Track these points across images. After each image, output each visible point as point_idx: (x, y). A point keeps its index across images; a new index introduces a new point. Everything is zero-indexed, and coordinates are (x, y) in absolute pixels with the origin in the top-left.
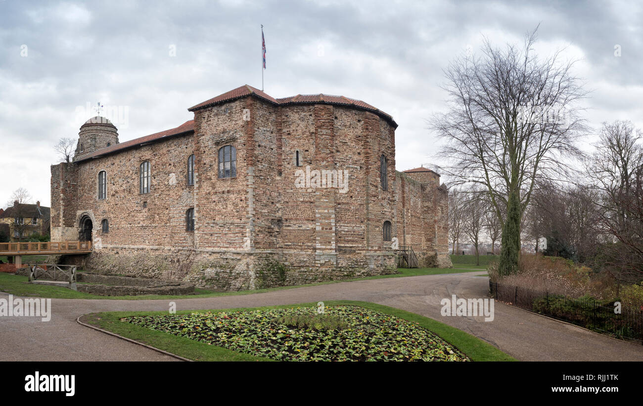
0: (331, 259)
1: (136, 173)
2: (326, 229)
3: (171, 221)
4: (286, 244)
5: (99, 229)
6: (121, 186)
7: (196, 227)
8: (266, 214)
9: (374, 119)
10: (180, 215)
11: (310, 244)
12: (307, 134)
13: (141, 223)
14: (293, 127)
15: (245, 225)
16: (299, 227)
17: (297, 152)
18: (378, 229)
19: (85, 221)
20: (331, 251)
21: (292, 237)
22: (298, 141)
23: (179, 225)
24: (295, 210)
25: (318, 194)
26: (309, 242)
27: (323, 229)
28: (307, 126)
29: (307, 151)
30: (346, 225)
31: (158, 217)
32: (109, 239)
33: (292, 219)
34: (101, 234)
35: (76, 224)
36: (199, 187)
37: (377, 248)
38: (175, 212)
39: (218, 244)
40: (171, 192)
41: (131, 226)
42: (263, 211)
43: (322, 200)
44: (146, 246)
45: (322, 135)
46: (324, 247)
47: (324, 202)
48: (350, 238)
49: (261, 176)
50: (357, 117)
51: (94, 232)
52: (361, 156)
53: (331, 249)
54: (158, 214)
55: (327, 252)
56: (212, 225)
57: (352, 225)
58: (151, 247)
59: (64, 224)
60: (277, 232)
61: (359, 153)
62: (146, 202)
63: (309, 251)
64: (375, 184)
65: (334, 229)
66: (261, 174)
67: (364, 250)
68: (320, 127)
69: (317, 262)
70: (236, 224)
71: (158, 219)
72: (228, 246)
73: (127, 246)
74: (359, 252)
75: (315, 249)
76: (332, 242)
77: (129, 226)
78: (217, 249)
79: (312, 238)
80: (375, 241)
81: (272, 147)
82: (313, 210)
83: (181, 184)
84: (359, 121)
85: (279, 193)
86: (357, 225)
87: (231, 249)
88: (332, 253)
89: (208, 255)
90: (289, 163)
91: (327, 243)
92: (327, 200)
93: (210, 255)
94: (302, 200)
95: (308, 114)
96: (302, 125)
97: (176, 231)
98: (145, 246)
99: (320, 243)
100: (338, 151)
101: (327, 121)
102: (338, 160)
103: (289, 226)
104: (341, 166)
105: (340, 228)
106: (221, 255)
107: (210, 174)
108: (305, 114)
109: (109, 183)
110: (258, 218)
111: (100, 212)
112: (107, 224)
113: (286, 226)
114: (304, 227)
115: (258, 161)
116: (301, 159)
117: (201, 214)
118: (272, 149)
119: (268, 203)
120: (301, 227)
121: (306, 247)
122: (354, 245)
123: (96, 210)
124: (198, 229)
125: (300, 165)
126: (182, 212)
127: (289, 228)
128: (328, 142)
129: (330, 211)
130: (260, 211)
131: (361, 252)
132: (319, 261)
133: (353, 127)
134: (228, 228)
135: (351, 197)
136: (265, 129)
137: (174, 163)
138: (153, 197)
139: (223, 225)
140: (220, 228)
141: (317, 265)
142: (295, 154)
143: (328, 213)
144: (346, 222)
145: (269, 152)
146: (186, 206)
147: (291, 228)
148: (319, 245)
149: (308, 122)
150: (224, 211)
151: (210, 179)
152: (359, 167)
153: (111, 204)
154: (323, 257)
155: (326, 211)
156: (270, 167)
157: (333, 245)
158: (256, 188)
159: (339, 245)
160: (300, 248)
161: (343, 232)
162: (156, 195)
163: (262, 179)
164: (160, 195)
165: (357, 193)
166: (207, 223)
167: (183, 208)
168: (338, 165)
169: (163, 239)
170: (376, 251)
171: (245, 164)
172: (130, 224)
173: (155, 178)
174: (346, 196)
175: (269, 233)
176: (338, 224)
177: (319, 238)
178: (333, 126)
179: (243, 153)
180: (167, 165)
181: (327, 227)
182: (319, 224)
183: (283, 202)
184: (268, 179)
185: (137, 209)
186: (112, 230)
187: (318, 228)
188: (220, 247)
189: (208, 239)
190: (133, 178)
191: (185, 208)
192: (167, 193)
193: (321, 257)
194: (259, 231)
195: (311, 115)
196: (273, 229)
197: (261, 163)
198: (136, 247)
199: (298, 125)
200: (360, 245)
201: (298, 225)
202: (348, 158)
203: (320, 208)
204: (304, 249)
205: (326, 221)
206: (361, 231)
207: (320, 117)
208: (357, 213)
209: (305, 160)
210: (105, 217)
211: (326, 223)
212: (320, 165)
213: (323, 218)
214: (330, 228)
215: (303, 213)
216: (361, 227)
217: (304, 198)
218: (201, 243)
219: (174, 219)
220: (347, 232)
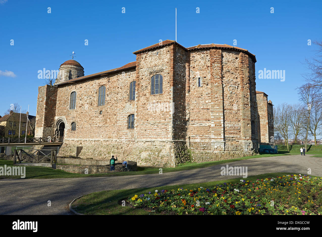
0: (221, 145)
1: (96, 93)
2: (218, 126)
3: (118, 123)
5: (69, 128)
6: (86, 101)
7: (135, 125)
8: (181, 117)
9: (245, 57)
10: (124, 118)
11: (207, 136)
12: (205, 67)
13: (98, 124)
14: (196, 63)
15: (168, 123)
17: (199, 78)
19: (60, 123)
20: (221, 140)
21: (195, 131)
22: (200, 71)
23: (123, 125)
24: (198, 114)
25: (213, 103)
26: (206, 134)
27: (216, 126)
28: (205, 62)
29: (205, 77)
30: (229, 123)
31: (109, 120)
32: (76, 135)
33: (195, 120)
34: (70, 132)
35: (54, 126)
36: (138, 100)
37: (249, 138)
38: (121, 117)
39: (150, 136)
40: (118, 105)
41: (91, 126)
42: (179, 115)
43: (215, 107)
45: (215, 67)
46: (216, 137)
47: (216, 108)
48: (232, 132)
49: (177, 93)
50: (235, 56)
51: (66, 130)
52: (238, 79)
53: (221, 139)
54: (109, 118)
55: (218, 140)
56: (146, 124)
57: (233, 123)
58: (104, 139)
59: (45, 125)
60: (186, 128)
62: (102, 111)
65: (223, 126)
67: (241, 139)
68: (214, 63)
69: (212, 147)
70: (163, 123)
71: (109, 122)
72: (156, 137)
73: (87, 139)
75: (210, 139)
76: (221, 134)
77: (89, 126)
78: (149, 140)
79: (209, 131)
82: (209, 114)
83: (125, 99)
84: (237, 58)
86: (237, 123)
87: (158, 139)
88: (221, 141)
89: (143, 143)
90: (194, 85)
91: (219, 135)
92: (218, 108)
93: (144, 143)
94: (202, 107)
95: (206, 55)
96: (202, 62)
97: (121, 129)
98: (99, 139)
100: (224, 77)
101: (218, 59)
102: (224, 82)
103: (194, 124)
105: (226, 125)
106: (152, 143)
107: (146, 92)
108: (204, 55)
109: (78, 99)
111: (70, 118)
112: (75, 125)
113: (192, 124)
114: (203, 125)
116: (201, 82)
117: (139, 117)
118: (184, 77)
120: (202, 124)
121: (205, 138)
122: (235, 136)
123: (68, 116)
124: (137, 127)
125: (201, 86)
126: (125, 117)
127: (194, 126)
128: (219, 71)
129: (220, 114)
131: (239, 140)
132: (214, 146)
133: (233, 62)
134: (157, 125)
137: (121, 87)
138: (106, 108)
139: (153, 124)
140: (151, 125)
141: (212, 149)
142: (198, 80)
144: (230, 121)
145: (182, 78)
146: (128, 113)
147: (195, 126)
148: (214, 136)
149: (206, 60)
150: (154, 115)
151: (145, 95)
152: (237, 87)
153: (79, 112)
154: (216, 144)
155: (218, 114)
157: (222, 136)
159: (226, 136)
160: (201, 138)
161: (228, 128)
162: (108, 106)
163: (178, 95)
164: (111, 107)
166: (143, 123)
167: (126, 114)
168: (224, 85)
169: (112, 134)
171: (169, 85)
173: (108, 96)
174: (230, 105)
176: (225, 123)
177: (213, 132)
178: (221, 62)
179: (167, 78)
180: (117, 88)
181: (218, 124)
182: (213, 122)
183: (190, 109)
184: (182, 95)
185: (95, 115)
186: (78, 129)
187: (213, 125)
188: (151, 138)
189: (143, 133)
190: (94, 96)
191: (127, 114)
192: (116, 105)
193: (215, 144)
194: (176, 127)
195: (207, 56)
197: (178, 85)
198: (94, 139)
199: (200, 62)
200: (238, 136)
201: (199, 123)
202: (230, 81)
203: (213, 113)
204: (204, 139)
205: (218, 121)
206: (239, 127)
207: (214, 56)
208: (236, 116)
209: (204, 83)
210: (74, 120)
211: (218, 122)
212: (214, 86)
213: (216, 118)
214: (220, 125)
215: (203, 116)
216: (239, 124)
217: (204, 106)
218: (138, 136)
219: (119, 121)
220: (230, 127)
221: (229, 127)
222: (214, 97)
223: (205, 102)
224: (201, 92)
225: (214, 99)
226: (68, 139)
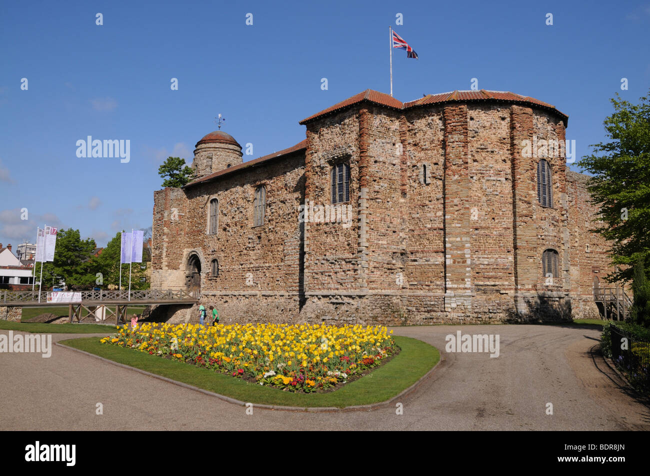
0: (465, 302)
2: (459, 262)
3: (285, 259)
4: (411, 283)
5: (208, 271)
6: (233, 217)
8: (385, 246)
9: (524, 113)
10: (296, 251)
11: (439, 283)
12: (436, 142)
13: (253, 262)
14: (419, 136)
16: (427, 261)
17: (425, 166)
18: (531, 260)
19: (193, 262)
20: (464, 291)
21: (418, 274)
22: (426, 152)
23: (294, 263)
24: (422, 240)
25: (449, 217)
26: (437, 280)
27: (454, 262)
28: (436, 133)
29: (436, 164)
30: (486, 256)
31: (271, 254)
32: (219, 285)
33: (417, 252)
34: (210, 278)
35: (183, 267)
37: (530, 287)
38: (290, 248)
39: (329, 286)
40: (286, 224)
41: (243, 267)
42: (380, 242)
43: (453, 225)
44: (257, 292)
45: (454, 142)
46: (455, 286)
47: (456, 227)
48: (491, 274)
49: (377, 198)
50: (500, 114)
51: (203, 275)
52: (507, 164)
54: (272, 251)
55: (460, 292)
56: (322, 261)
57: (494, 256)
58: (264, 292)
59: (167, 266)
60: (401, 268)
61: (504, 161)
62: (260, 237)
63: (438, 291)
64: (526, 199)
65: (469, 262)
66: (378, 196)
67: (511, 289)
68: (450, 133)
69: (447, 306)
70: (348, 260)
71: (272, 258)
72: (339, 287)
73: (236, 293)
74: (504, 292)
75: (445, 289)
76: (466, 280)
77: (240, 267)
78: (325, 292)
79: (442, 274)
80: (528, 276)
81: (394, 163)
82: (443, 239)
83: (297, 213)
84: (503, 119)
85: (403, 219)
86: (502, 256)
87: (341, 291)
88: (467, 294)
89: (317, 299)
90: (415, 181)
91: (460, 281)
92: (460, 225)
93: (320, 299)
94: (429, 226)
95: (436, 118)
96: (430, 132)
97: (290, 272)
99: (451, 281)
100: (475, 161)
101: (459, 124)
102: (474, 172)
103: (415, 261)
104: (479, 179)
105: (478, 260)
106: (330, 299)
107: (321, 199)
108: (433, 118)
109: (221, 214)
110: (373, 251)
111: (210, 251)
112: (218, 264)
113: (411, 261)
114: (432, 261)
115: (375, 181)
116: (428, 172)
117: (312, 248)
118: (394, 165)
119: (386, 232)
120: (429, 260)
121: (435, 287)
122: (497, 283)
124: (307, 267)
125: (427, 183)
126: (297, 247)
127: (415, 263)
128: (461, 150)
129: (464, 239)
130: (376, 242)
132: (450, 304)
133: (495, 128)
134: (339, 265)
135: (493, 219)
136: (383, 141)
137: (290, 188)
138: (266, 230)
139: (334, 261)
140: (330, 264)
141: (447, 310)
142: (422, 170)
143: (461, 241)
144: (487, 252)
145: (390, 168)
147: (417, 263)
148: (450, 283)
149: (436, 127)
152: (503, 179)
153: (222, 240)
154: (454, 299)
155: (458, 239)
156: (391, 188)
157: (467, 283)
158: (370, 214)
159: (476, 282)
160: (427, 288)
161: (482, 266)
162: (270, 227)
163: (379, 203)
164: (274, 228)
165: (501, 213)
166: (317, 260)
168: (475, 178)
169: (277, 282)
170: (529, 290)
171: (359, 185)
172: (242, 265)
173: (269, 207)
174: (486, 218)
175: (389, 269)
176: (474, 256)
177: (450, 274)
178: (467, 129)
180: (283, 190)
181: (459, 260)
182: (450, 256)
183: (408, 230)
184: (388, 202)
185: (249, 245)
186: (222, 273)
187: (449, 262)
188: (331, 289)
189: (318, 279)
190: (247, 207)
193: (452, 299)
194: (375, 267)
196: (394, 265)
197: (378, 182)
198: (248, 292)
199: (426, 133)
200: (506, 283)
201: (425, 258)
202: (488, 169)
203: (451, 236)
204: (433, 289)
205: (459, 252)
206: (507, 264)
207: (450, 120)
208: (502, 240)
209: (434, 175)
210: (214, 256)
211: (458, 254)
212: (451, 181)
213: (455, 248)
214: (463, 261)
215: (432, 243)
216: (508, 259)
217: (433, 224)
218: (311, 285)
219: (288, 256)
220: (487, 265)
221: (484, 265)
222: (452, 203)
223: (435, 214)
224: (429, 195)
225: (451, 209)
226: (207, 292)
